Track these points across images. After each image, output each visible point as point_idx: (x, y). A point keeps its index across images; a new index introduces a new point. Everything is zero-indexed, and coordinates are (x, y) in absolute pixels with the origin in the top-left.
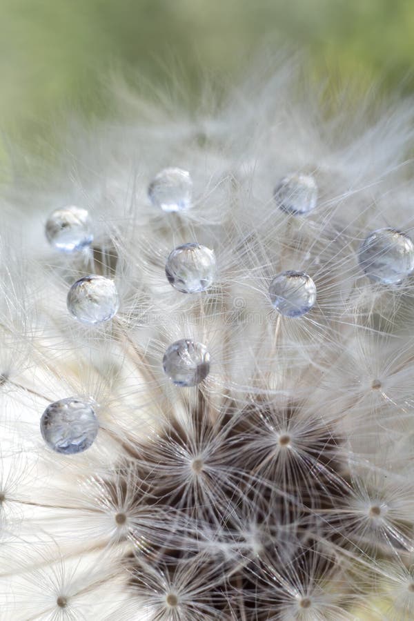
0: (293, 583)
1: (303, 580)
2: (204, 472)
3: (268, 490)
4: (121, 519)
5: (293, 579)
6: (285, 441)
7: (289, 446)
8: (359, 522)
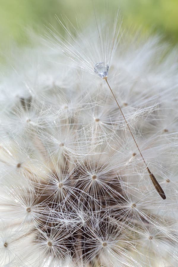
0: (100, 236)
1: (104, 235)
2: (63, 188)
3: (88, 197)
4: (29, 210)
5: (100, 234)
6: (94, 177)
7: (96, 180)
8: (127, 210)
